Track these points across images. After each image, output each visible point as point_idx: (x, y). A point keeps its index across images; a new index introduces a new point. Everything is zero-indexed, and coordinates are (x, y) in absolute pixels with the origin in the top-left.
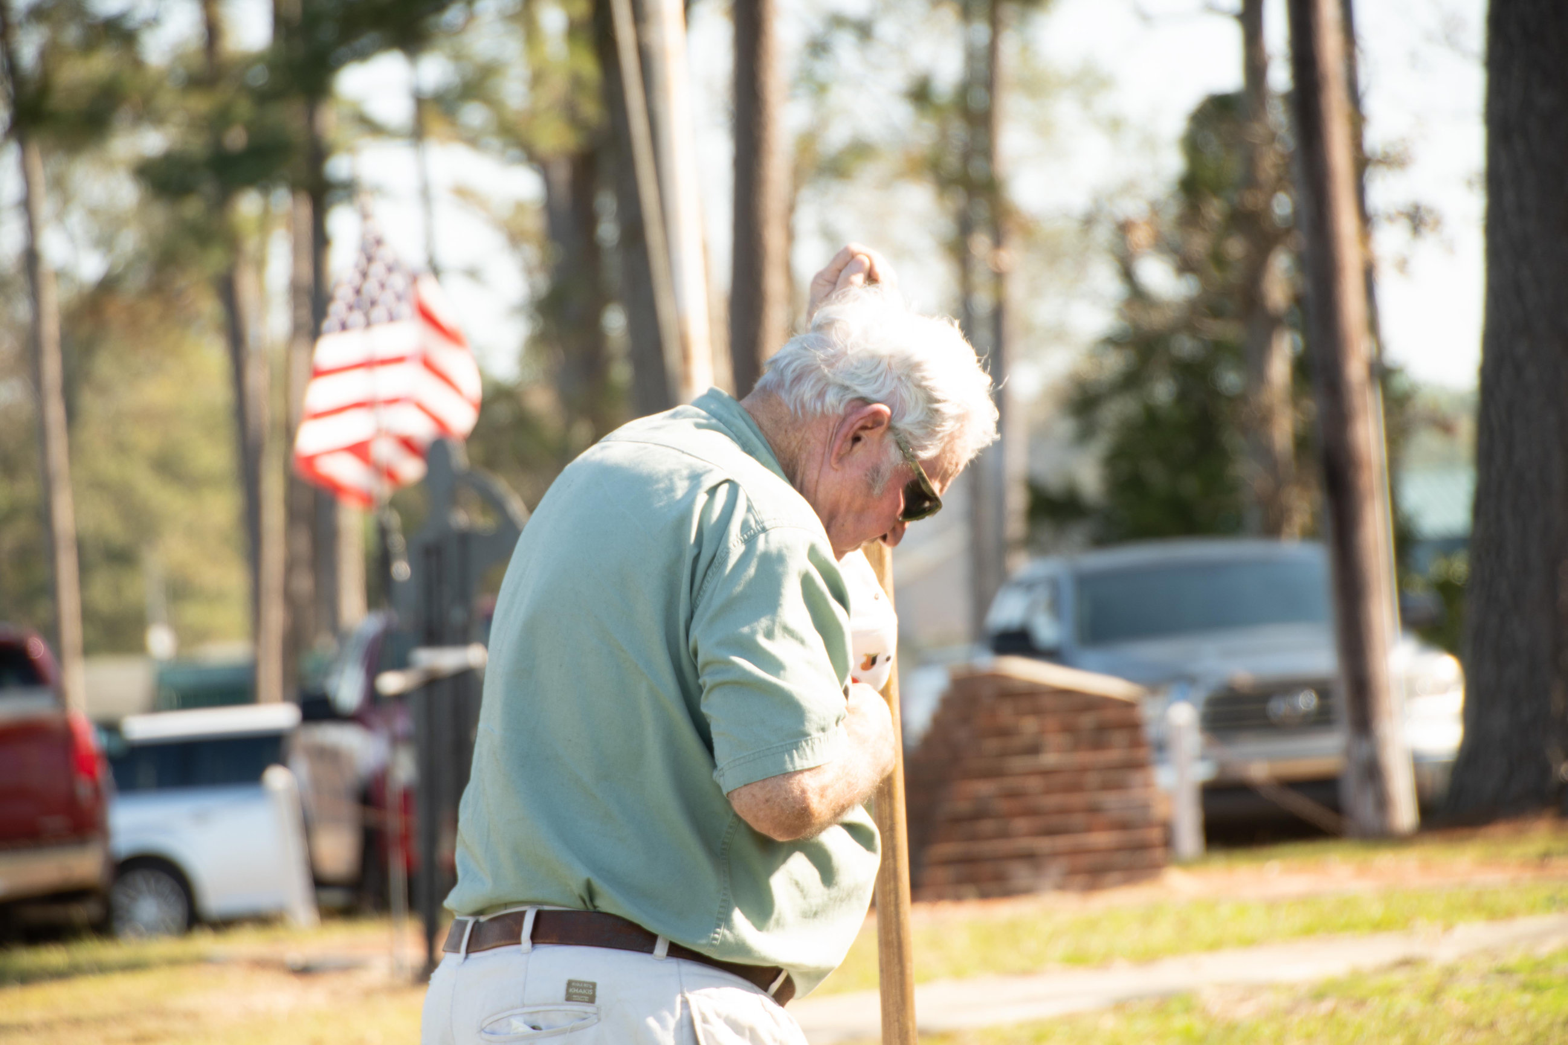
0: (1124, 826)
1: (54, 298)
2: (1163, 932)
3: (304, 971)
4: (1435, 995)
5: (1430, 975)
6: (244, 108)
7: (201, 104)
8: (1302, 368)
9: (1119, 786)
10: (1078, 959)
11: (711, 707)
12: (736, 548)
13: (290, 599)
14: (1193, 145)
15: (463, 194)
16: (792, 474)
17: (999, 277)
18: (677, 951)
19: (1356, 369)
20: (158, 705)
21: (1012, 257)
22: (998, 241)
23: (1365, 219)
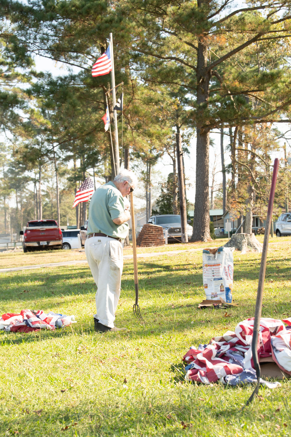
0: (160, 240)
1: (59, 191)
2: (164, 249)
3: (80, 252)
4: (189, 254)
5: (188, 253)
6: (77, 173)
7: (73, 172)
8: (179, 199)
9: (160, 236)
10: (155, 252)
11: (110, 212)
12: (112, 196)
13: (80, 220)
14: (169, 178)
15: (98, 181)
16: (118, 189)
17: (150, 189)
18: (109, 237)
19: (184, 198)
20: (68, 229)
21: (151, 187)
22: (150, 186)
23: (185, 185)
